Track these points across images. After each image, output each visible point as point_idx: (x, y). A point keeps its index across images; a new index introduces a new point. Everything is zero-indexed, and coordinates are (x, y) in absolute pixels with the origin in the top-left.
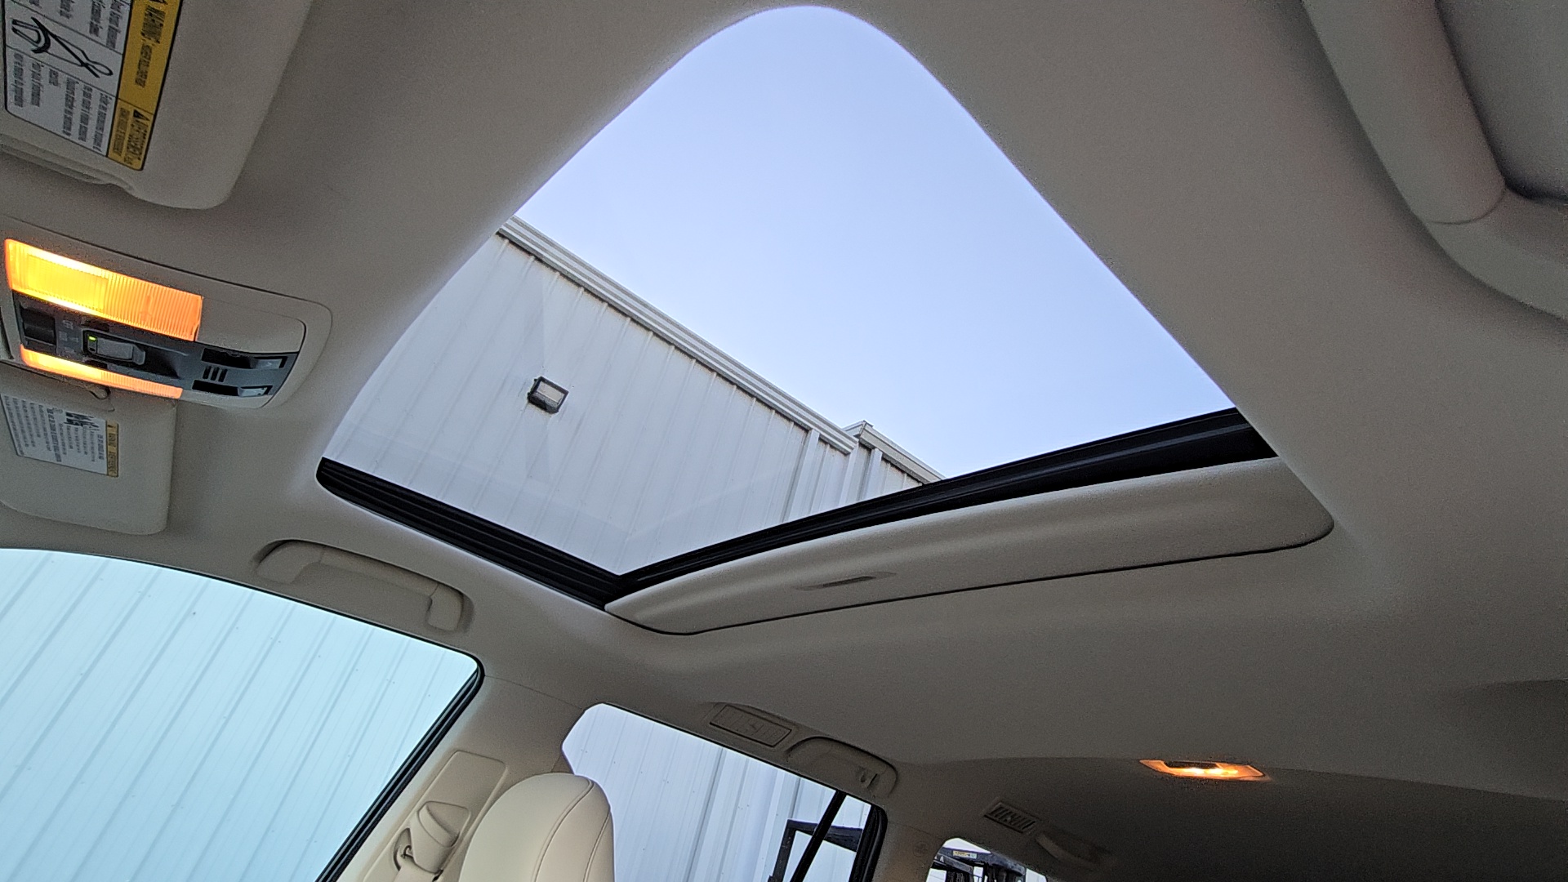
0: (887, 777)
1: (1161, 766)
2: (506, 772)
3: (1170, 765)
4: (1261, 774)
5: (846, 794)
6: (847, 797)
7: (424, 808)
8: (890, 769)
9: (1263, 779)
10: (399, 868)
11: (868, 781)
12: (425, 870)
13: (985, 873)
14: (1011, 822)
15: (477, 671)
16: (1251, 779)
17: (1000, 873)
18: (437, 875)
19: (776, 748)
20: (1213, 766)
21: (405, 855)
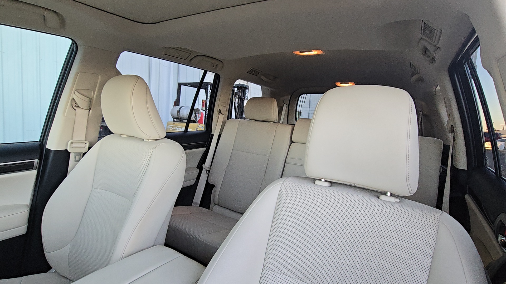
0: (220, 65)
1: (298, 53)
2: (100, 77)
3: (300, 52)
4: (323, 52)
5: (207, 71)
6: (208, 72)
7: (76, 92)
8: (221, 62)
9: (323, 53)
10: (76, 110)
11: (215, 67)
12: (85, 109)
13: (238, 89)
14: (254, 73)
15: (72, 43)
16: (320, 54)
17: (242, 88)
18: (89, 110)
19: (186, 60)
20: (312, 51)
21: (75, 106)
